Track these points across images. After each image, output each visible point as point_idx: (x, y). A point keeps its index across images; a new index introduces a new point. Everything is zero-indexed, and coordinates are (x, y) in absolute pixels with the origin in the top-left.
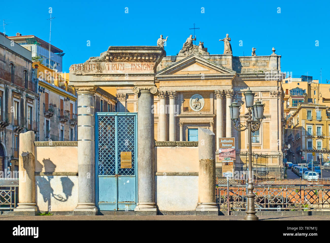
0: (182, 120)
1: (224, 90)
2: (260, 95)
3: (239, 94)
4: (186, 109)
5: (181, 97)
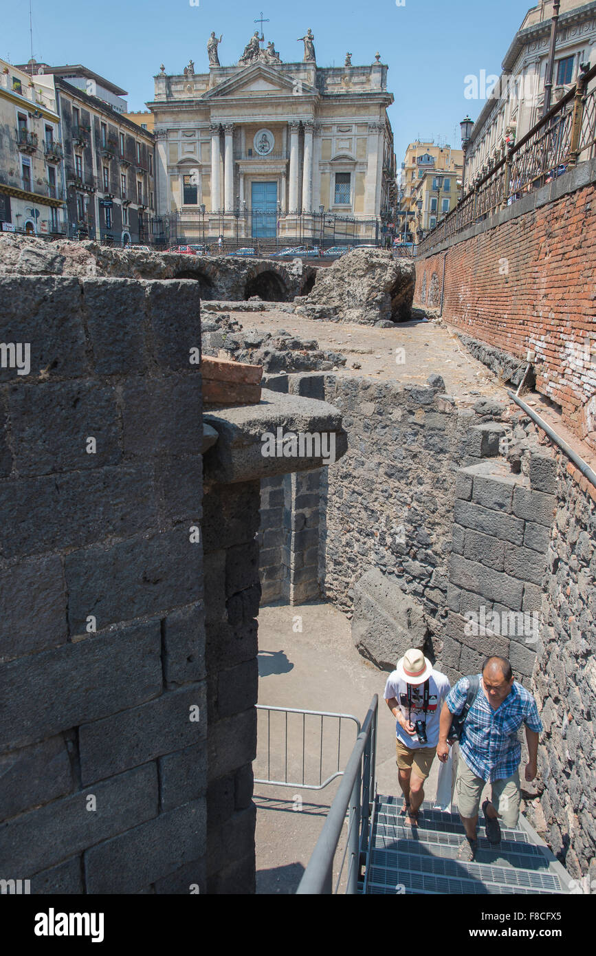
0: (242, 169)
1: (301, 121)
2: (355, 129)
3: (324, 128)
4: (250, 153)
5: (243, 133)
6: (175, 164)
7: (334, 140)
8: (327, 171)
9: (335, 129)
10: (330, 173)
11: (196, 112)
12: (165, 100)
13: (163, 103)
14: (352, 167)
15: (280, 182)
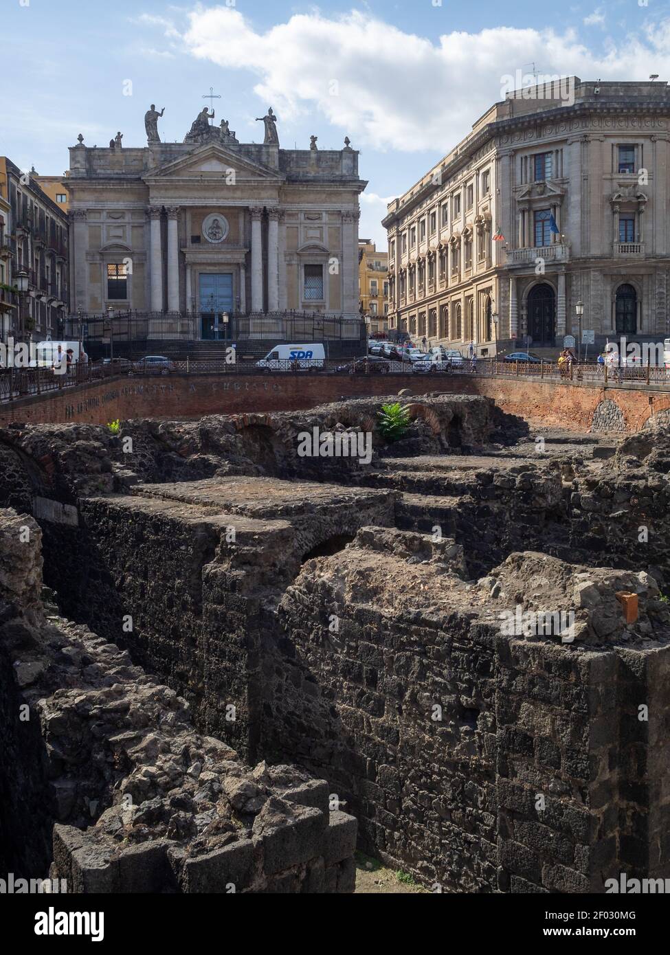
0: (189, 258)
1: (265, 207)
2: (325, 217)
3: (290, 215)
4: (196, 239)
5: (188, 216)
6: (100, 250)
7: (301, 229)
8: (294, 262)
9: (302, 216)
10: (298, 265)
11: (126, 191)
12: (85, 175)
13: (83, 178)
14: (324, 258)
15: (238, 274)
